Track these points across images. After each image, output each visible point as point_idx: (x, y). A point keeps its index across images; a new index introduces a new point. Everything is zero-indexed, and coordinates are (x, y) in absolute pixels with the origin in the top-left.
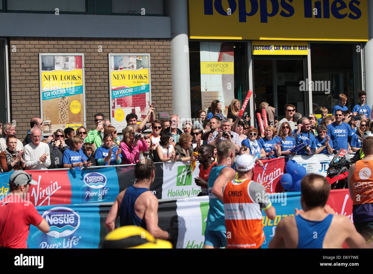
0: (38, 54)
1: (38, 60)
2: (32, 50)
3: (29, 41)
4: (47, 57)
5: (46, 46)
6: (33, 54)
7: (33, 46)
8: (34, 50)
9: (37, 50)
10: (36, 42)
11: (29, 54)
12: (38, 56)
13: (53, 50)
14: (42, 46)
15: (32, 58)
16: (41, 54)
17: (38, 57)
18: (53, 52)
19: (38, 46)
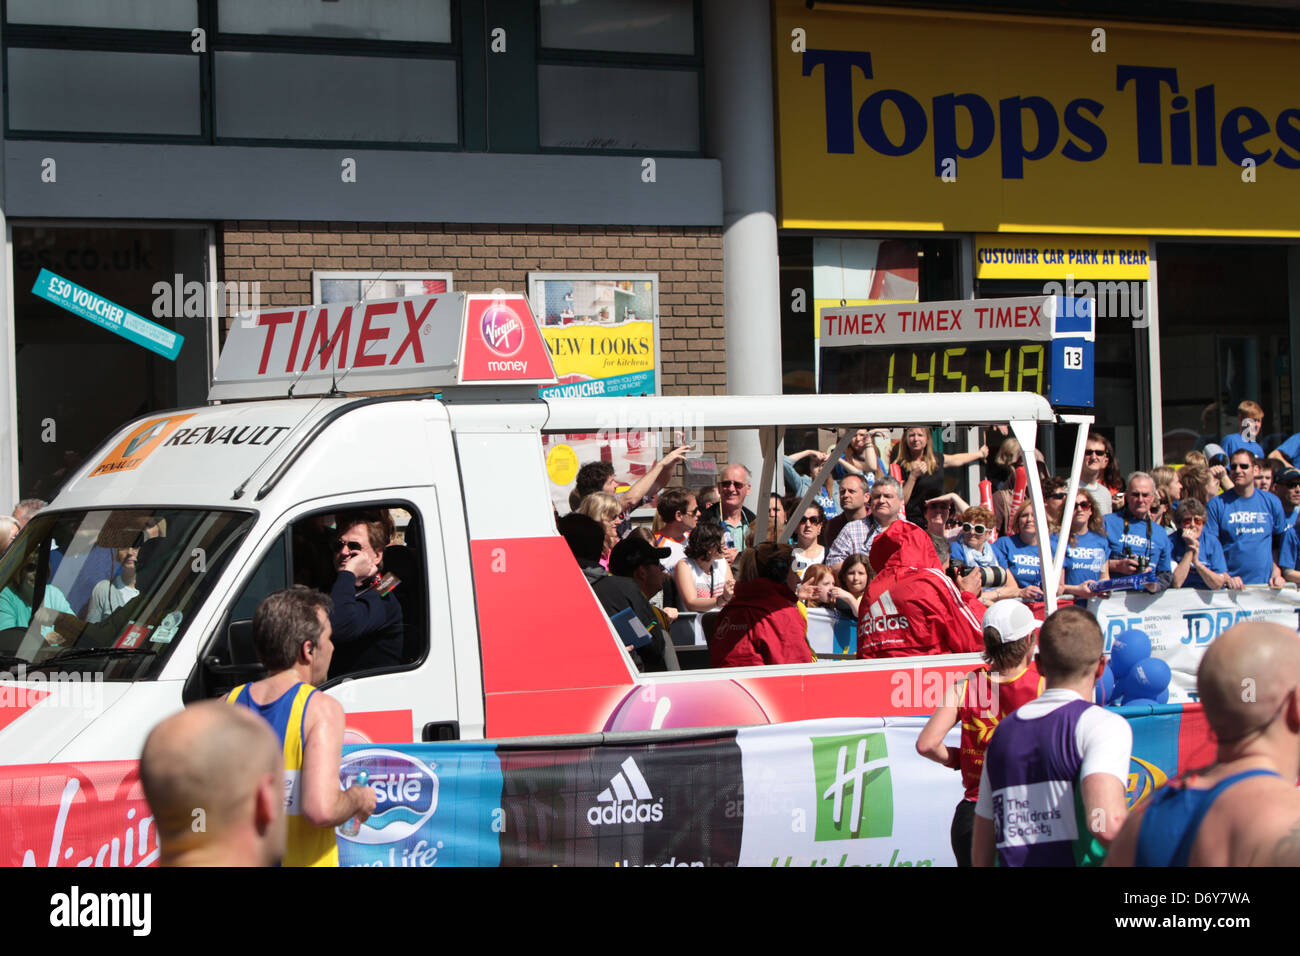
0: (311, 274)
1: (311, 293)
2: (292, 262)
3: (281, 235)
4: (337, 282)
5: (334, 251)
6: (293, 275)
7: (294, 250)
8: (298, 262)
9: (307, 262)
10: (305, 237)
11: (283, 274)
12: (311, 280)
13: (356, 262)
14: (322, 250)
15: (291, 287)
16: (318, 275)
17: (309, 283)
18: (357, 269)
19: (311, 250)
